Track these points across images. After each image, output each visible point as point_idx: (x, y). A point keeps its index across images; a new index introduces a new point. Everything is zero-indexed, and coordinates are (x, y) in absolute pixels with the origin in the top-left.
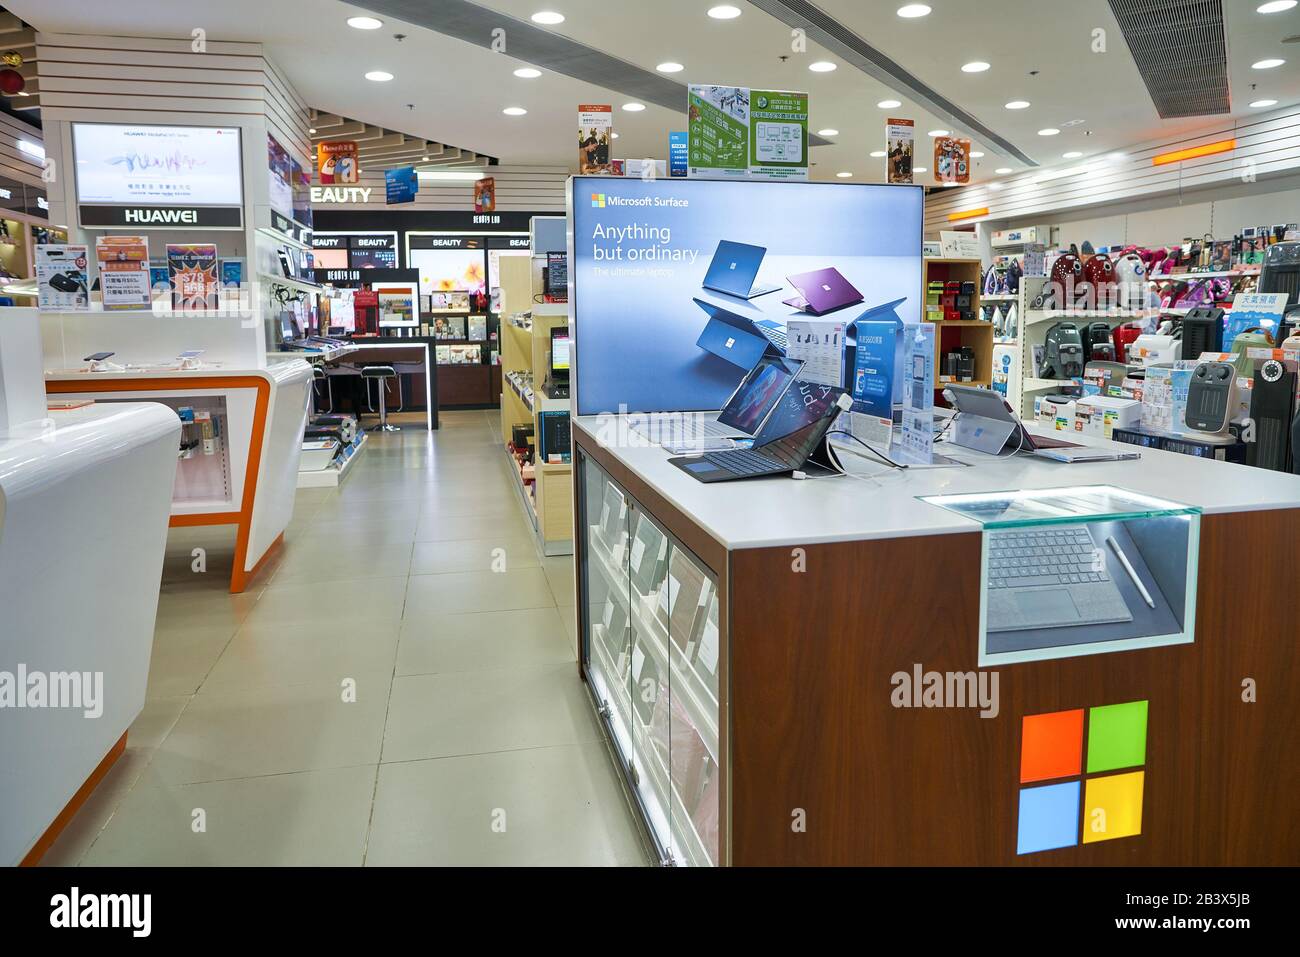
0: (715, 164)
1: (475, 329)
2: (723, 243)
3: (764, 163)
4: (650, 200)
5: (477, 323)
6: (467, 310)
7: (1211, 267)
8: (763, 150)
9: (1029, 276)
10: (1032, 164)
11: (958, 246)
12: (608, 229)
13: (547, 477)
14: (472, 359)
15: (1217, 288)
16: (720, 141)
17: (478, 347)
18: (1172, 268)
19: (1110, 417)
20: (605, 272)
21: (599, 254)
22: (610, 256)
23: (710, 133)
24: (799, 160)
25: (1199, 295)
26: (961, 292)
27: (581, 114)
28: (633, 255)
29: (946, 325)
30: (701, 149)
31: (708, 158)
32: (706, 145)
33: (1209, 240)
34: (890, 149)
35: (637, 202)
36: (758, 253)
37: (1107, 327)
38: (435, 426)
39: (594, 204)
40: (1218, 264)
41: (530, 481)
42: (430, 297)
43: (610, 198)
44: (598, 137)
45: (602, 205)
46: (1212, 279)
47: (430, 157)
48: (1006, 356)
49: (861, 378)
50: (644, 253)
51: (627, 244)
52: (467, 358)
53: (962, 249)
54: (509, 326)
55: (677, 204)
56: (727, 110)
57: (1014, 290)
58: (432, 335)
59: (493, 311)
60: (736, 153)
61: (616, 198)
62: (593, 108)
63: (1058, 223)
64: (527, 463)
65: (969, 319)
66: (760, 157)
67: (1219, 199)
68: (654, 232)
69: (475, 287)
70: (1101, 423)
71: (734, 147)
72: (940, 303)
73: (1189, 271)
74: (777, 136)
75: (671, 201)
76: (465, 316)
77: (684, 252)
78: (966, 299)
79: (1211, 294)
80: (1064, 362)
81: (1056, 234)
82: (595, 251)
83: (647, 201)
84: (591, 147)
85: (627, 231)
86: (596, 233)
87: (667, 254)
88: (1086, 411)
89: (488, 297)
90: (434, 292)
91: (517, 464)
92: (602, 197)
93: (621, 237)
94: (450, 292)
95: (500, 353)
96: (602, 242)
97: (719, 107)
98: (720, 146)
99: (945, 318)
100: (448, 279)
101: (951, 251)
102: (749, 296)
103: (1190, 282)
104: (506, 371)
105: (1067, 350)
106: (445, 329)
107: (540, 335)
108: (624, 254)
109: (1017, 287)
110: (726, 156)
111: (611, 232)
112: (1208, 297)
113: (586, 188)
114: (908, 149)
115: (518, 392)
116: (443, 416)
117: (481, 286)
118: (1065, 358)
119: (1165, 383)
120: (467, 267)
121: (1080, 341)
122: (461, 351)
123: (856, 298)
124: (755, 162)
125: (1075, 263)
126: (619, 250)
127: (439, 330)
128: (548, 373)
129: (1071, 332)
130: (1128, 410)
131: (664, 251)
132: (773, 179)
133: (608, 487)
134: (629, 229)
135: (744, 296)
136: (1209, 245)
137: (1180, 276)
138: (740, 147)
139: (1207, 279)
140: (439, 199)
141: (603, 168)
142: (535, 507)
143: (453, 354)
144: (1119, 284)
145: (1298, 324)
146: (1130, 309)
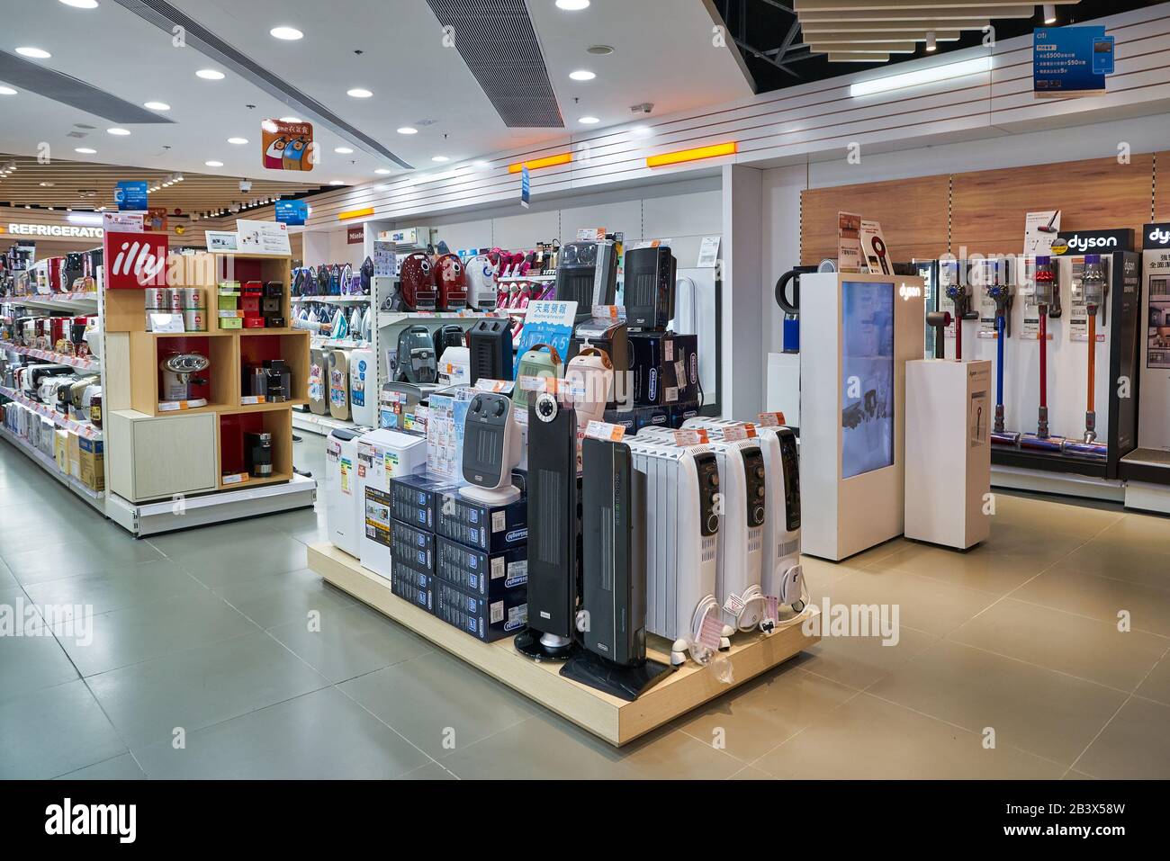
9: (381, 275)
10: (407, 167)
11: (260, 239)
18: (528, 271)
19: (391, 461)
26: (264, 294)
29: (247, 334)
33: (557, 245)
37: (460, 330)
48: (362, 362)
53: (265, 241)
57: (367, 290)
63: (437, 225)
65: (278, 326)
67: (564, 207)
70: (382, 468)
72: (239, 307)
73: (542, 273)
78: (275, 304)
80: (416, 368)
81: (435, 235)
88: (367, 451)
99: (245, 325)
101: (251, 244)
103: (544, 283)
105: (418, 355)
109: (369, 288)
118: (417, 364)
119: (448, 416)
121: (432, 345)
125: (423, 262)
129: (423, 335)
130: (410, 451)
136: (556, 249)
137: (534, 278)
144: (469, 285)
145: (586, 340)
146: (481, 311)
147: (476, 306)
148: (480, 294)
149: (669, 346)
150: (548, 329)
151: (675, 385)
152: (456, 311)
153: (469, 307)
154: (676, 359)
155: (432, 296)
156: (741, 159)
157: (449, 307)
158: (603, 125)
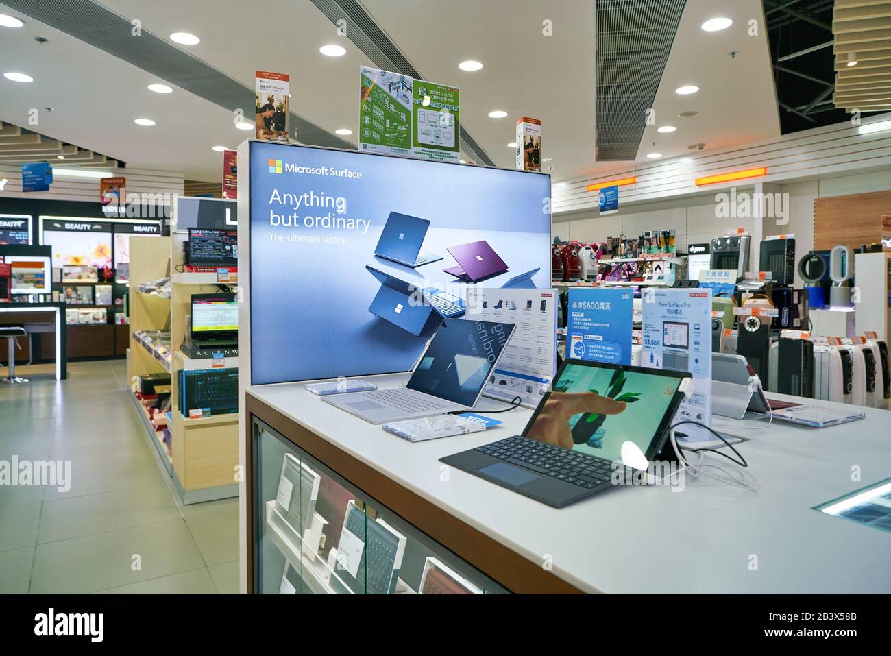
0: (383, 142)
1: (101, 296)
2: (393, 215)
3: (424, 145)
4: (326, 170)
5: (103, 292)
6: (95, 280)
7: (626, 255)
8: (423, 134)
12: (285, 196)
13: (187, 431)
14: (98, 320)
15: (630, 269)
16: (388, 121)
17: (104, 310)
18: (602, 256)
20: (281, 238)
21: (275, 220)
22: (287, 222)
23: (380, 113)
24: (453, 145)
25: (618, 273)
27: (258, 80)
28: (309, 222)
30: (371, 127)
31: (376, 136)
32: (375, 123)
33: (624, 239)
34: (525, 142)
35: (313, 171)
36: (421, 226)
38: (64, 376)
39: (271, 170)
40: (630, 254)
41: (162, 428)
42: (61, 270)
43: (287, 165)
44: (276, 104)
45: (279, 170)
46: (626, 263)
47: (65, 156)
49: (578, 345)
50: (320, 221)
51: (304, 211)
52: (94, 319)
54: (137, 293)
55: (351, 175)
56: (393, 94)
58: (62, 300)
59: (119, 281)
60: (401, 133)
61: (293, 165)
62: (270, 75)
64: (156, 410)
66: (421, 139)
67: (626, 213)
68: (330, 201)
69: (104, 262)
71: (399, 128)
73: (612, 258)
74: (434, 122)
75: (346, 172)
76: (93, 285)
77: (358, 221)
79: (627, 272)
82: (272, 217)
83: (323, 170)
84: (268, 114)
85: (303, 198)
86: (272, 198)
87: (341, 222)
89: (113, 270)
90: (65, 266)
91: (146, 410)
92: (279, 162)
93: (298, 204)
94: (80, 266)
95: (128, 315)
96: (279, 209)
97: (387, 90)
98: (388, 126)
100: (78, 255)
102: (415, 265)
103: (613, 265)
104: (134, 330)
106: (74, 295)
107: (179, 301)
108: (300, 221)
110: (392, 136)
111: (288, 198)
112: (625, 274)
113: (263, 153)
114: (537, 144)
115: (150, 350)
116: (71, 367)
117: (108, 262)
120: (95, 247)
122: (88, 314)
123: (501, 268)
124: (417, 144)
125: (556, 250)
126: (295, 216)
127: (68, 297)
128: (188, 334)
131: (339, 220)
132: (432, 159)
133: (285, 460)
134: (306, 196)
135: (412, 265)
136: (623, 241)
137: (606, 261)
138: (404, 129)
139: (623, 263)
140: (70, 192)
141: (280, 135)
142: (171, 454)
143: (82, 316)
144: (582, 265)
145: (747, 291)
146: (590, 282)
147: (585, 278)
148: (588, 271)
149: (796, 295)
150: (716, 286)
151: (798, 317)
152: (575, 281)
153: (582, 279)
154: (799, 303)
155: (561, 271)
156: (770, 179)
157: (570, 279)
158: (665, 158)
